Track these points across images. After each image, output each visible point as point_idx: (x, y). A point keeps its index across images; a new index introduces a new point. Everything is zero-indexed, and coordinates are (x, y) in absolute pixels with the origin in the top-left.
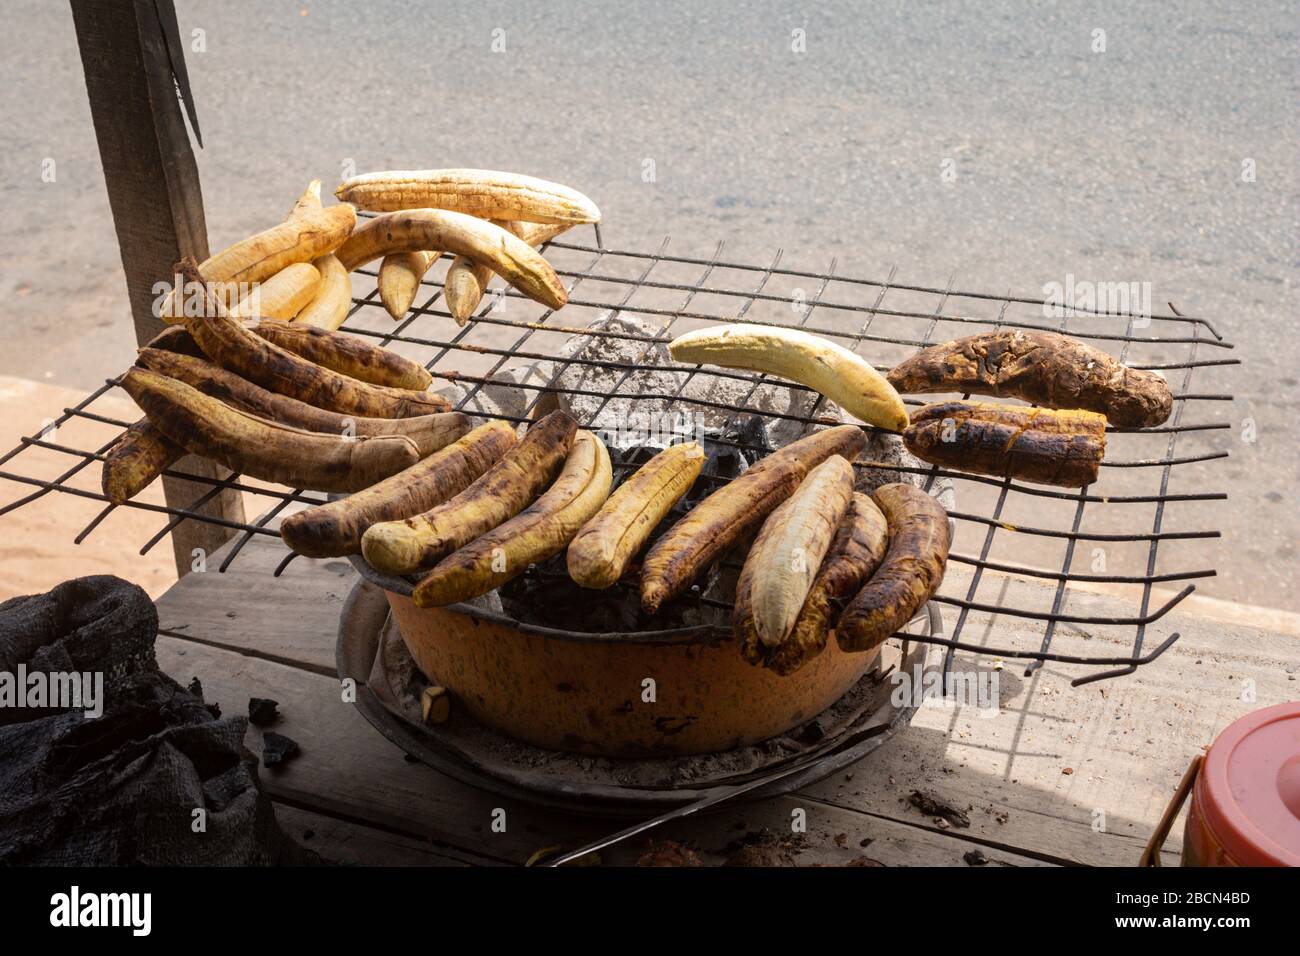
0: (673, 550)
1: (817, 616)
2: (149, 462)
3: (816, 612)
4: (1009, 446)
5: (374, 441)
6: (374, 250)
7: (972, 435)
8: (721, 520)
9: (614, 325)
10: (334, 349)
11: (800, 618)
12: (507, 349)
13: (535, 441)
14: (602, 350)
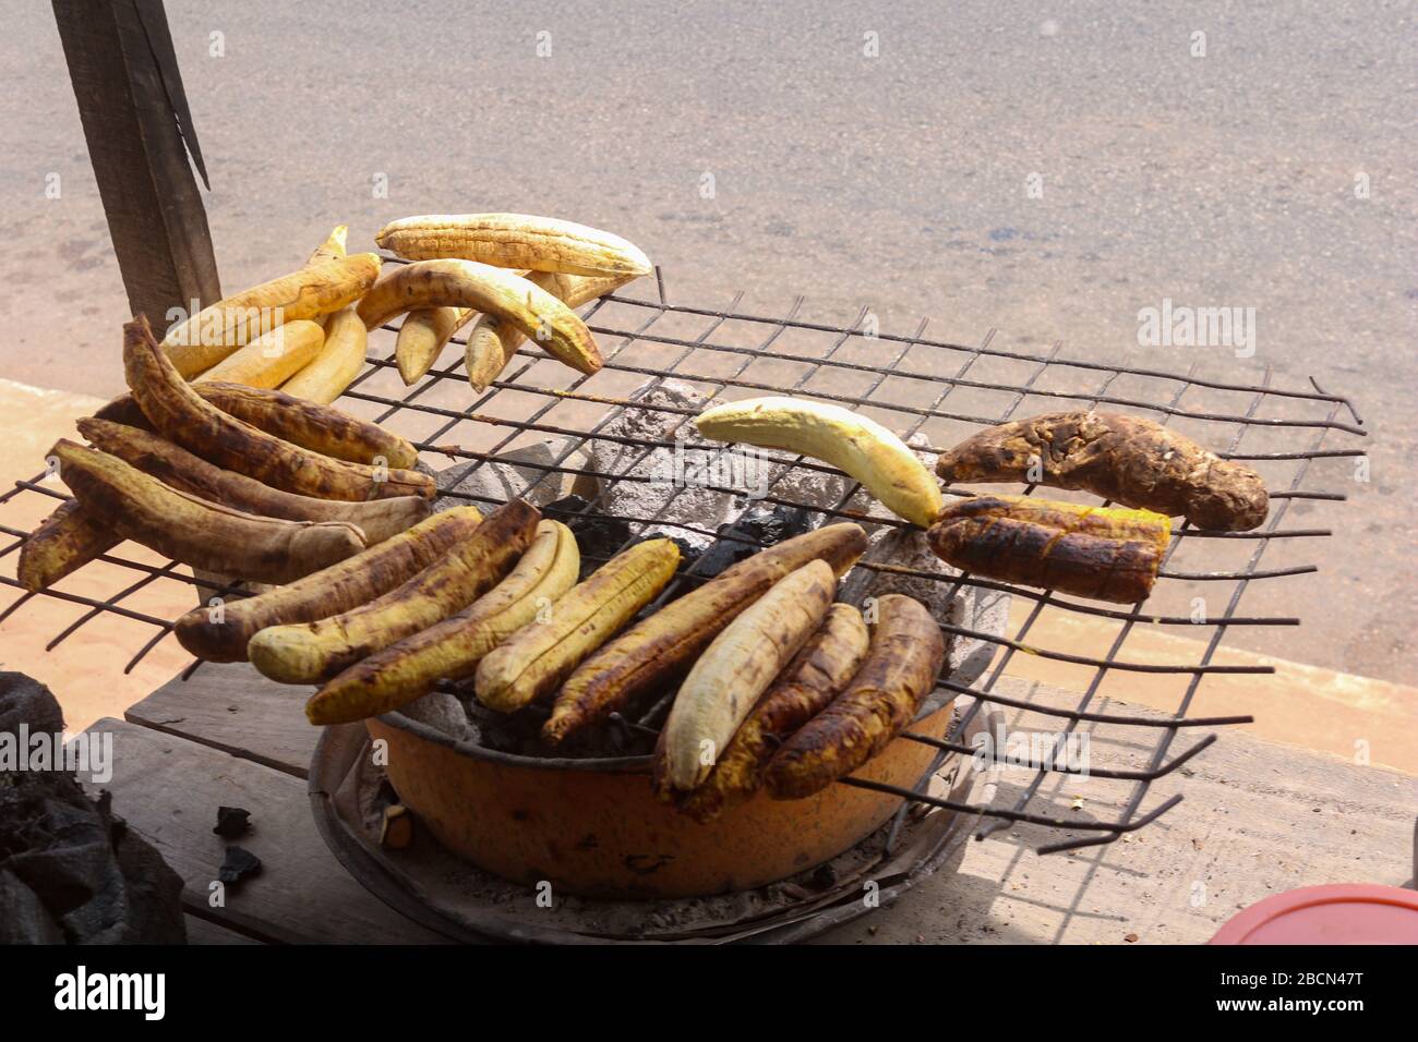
0: (599, 668)
1: (744, 756)
2: (72, 546)
3: (743, 751)
4: (1046, 551)
5: (319, 527)
6: (396, 305)
7: (1002, 538)
8: (670, 634)
9: (657, 393)
10: (304, 420)
11: (722, 757)
12: (523, 420)
13: (485, 534)
14: (643, 422)
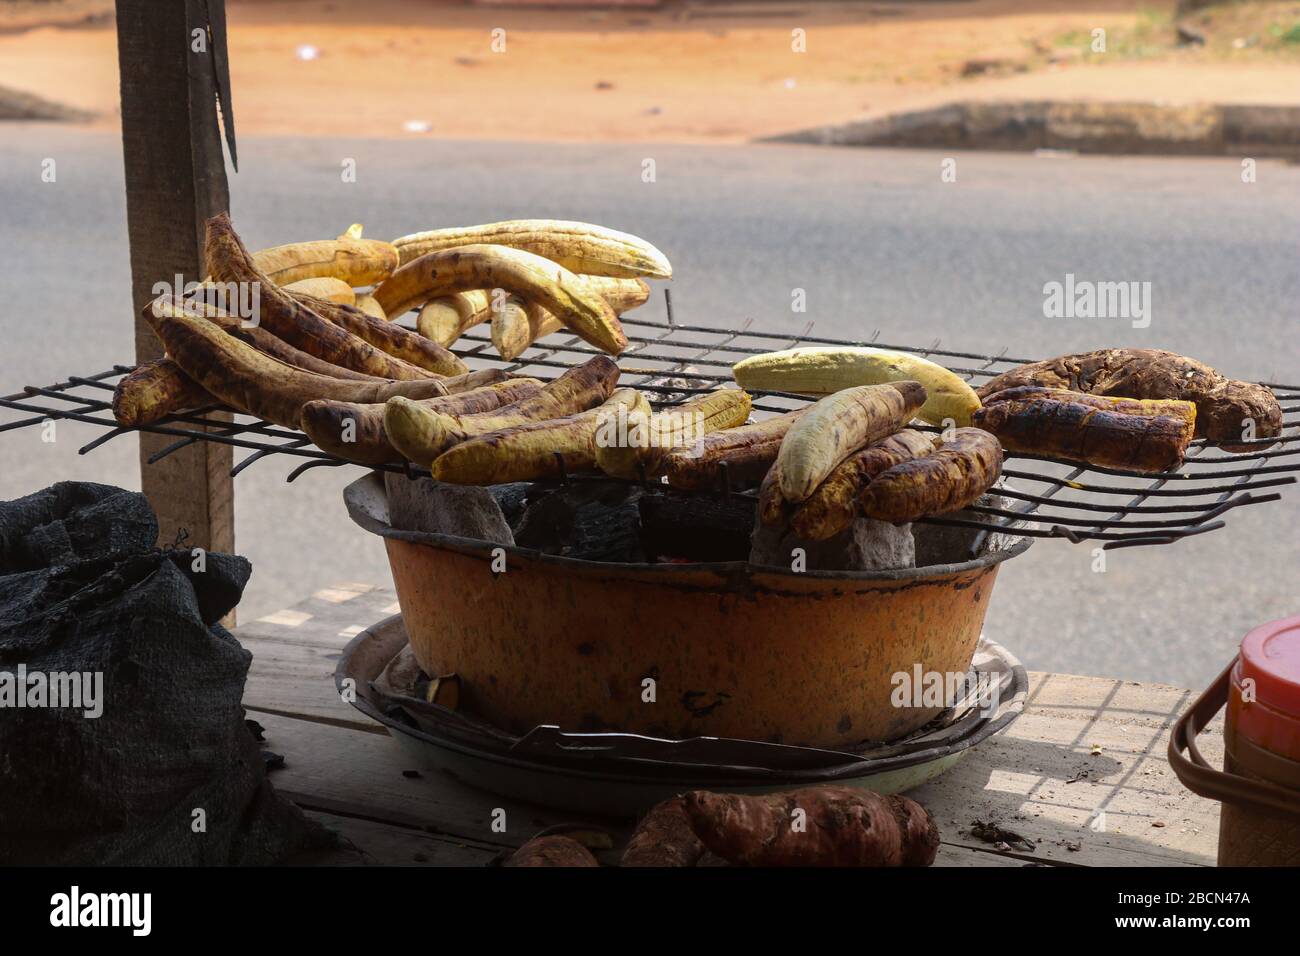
1: (844, 482)
2: (164, 390)
3: (843, 479)
4: (1085, 422)
5: (402, 382)
6: (416, 291)
7: (1045, 410)
9: (678, 379)
10: (366, 326)
11: (828, 478)
13: (573, 381)
